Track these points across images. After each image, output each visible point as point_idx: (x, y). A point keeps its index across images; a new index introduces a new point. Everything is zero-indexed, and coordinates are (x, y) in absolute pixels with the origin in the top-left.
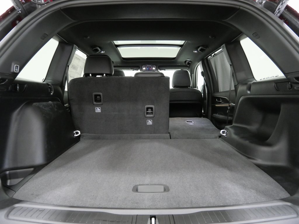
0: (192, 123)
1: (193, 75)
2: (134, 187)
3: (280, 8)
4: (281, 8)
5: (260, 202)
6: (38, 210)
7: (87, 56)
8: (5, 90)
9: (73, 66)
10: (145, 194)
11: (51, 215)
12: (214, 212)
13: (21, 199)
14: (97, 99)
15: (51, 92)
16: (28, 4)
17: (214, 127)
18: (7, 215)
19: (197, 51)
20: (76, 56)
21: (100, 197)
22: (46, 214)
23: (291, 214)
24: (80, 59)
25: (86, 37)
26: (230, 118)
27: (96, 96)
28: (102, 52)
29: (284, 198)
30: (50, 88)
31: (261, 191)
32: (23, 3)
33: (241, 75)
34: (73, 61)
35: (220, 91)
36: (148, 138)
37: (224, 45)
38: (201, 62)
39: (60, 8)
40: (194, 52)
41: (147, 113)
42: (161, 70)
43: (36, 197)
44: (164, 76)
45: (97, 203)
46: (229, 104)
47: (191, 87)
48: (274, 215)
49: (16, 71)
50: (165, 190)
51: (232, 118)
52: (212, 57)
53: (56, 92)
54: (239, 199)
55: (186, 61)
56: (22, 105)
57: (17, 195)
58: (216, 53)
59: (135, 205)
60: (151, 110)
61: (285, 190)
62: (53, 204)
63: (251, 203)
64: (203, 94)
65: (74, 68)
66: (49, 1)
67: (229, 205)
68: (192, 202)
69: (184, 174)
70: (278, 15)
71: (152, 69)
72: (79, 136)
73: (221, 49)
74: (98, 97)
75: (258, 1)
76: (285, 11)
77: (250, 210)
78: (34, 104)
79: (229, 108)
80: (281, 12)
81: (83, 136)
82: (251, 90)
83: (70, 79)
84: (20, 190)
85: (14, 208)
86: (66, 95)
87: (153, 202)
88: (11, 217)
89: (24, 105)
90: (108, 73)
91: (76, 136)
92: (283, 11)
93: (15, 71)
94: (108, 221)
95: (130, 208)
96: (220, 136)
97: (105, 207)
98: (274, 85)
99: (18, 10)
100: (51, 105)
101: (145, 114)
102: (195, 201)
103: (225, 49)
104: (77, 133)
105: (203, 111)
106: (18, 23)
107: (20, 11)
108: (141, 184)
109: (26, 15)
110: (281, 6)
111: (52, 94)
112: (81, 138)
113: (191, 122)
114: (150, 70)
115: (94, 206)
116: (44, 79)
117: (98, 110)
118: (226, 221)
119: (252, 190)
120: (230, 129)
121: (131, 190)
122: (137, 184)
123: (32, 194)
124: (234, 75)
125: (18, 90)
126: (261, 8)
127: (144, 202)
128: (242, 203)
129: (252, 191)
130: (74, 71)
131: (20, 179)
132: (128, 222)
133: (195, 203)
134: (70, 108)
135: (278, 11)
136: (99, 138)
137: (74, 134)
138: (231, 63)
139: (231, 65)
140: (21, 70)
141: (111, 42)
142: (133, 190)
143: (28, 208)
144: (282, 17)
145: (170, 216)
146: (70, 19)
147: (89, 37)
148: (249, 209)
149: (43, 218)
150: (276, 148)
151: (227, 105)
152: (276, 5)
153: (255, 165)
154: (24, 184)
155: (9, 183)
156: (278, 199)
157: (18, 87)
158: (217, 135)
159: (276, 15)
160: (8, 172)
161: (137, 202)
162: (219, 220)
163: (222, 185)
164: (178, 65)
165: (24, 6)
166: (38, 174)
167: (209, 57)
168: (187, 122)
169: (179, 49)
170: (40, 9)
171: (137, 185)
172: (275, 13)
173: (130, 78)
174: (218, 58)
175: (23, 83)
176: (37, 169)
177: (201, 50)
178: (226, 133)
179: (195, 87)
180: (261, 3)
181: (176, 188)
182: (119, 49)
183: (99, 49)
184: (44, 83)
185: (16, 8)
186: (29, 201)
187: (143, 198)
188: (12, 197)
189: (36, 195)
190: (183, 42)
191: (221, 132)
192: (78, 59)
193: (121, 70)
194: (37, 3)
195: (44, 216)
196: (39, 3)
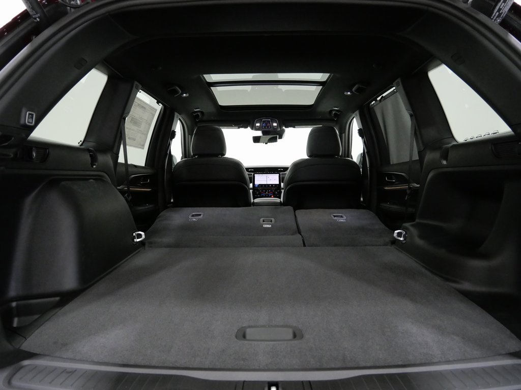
0: (343, 220)
1: (345, 136)
2: (238, 330)
3: (501, 7)
4: (504, 7)
5: (471, 359)
6: (65, 371)
10: (259, 343)
11: (88, 381)
13: (34, 352)
15: (94, 163)
16: (52, 6)
17: (382, 226)
19: (351, 92)
20: (139, 102)
21: (177, 349)
22: (79, 378)
24: (145, 108)
25: (156, 67)
26: (410, 209)
28: (184, 95)
29: (514, 351)
30: (91, 156)
31: (471, 339)
32: (44, 5)
33: (431, 133)
34: (132, 110)
35: (391, 163)
37: (399, 80)
38: (357, 112)
39: (109, 12)
40: (345, 93)
42: (287, 127)
43: (61, 349)
46: (409, 186)
47: (341, 156)
49: (30, 123)
50: (295, 336)
51: (414, 210)
52: (378, 102)
54: (431, 353)
55: (331, 111)
57: (29, 344)
58: (384, 95)
59: (241, 364)
62: (92, 361)
63: (454, 360)
64: (361, 169)
65: (136, 122)
68: (344, 357)
69: (329, 309)
70: (498, 20)
71: (272, 124)
72: (143, 242)
73: (394, 88)
76: (509, 14)
77: (453, 373)
78: (63, 183)
79: (408, 192)
80: (503, 15)
82: (449, 158)
84: (34, 334)
85: (22, 367)
87: (274, 357)
88: (16, 382)
89: (45, 185)
91: (137, 242)
92: (506, 15)
93: (28, 122)
95: (231, 367)
96: (394, 242)
97: (186, 365)
98: (490, 148)
99: (34, 16)
100: (93, 186)
102: (350, 357)
103: (401, 87)
104: (139, 236)
105: (362, 199)
107: (39, 17)
108: (253, 325)
110: (503, 4)
111: (94, 167)
112: (146, 245)
113: (342, 217)
114: (268, 127)
115: (166, 365)
116: (82, 141)
119: (455, 337)
120: (411, 229)
121: (234, 336)
122: (244, 326)
123: (55, 343)
124: (418, 133)
125: (34, 157)
126: (467, 8)
127: (257, 357)
128: (437, 361)
129: (454, 339)
130: (135, 128)
131: (36, 317)
133: (351, 359)
135: (498, 13)
137: (134, 237)
138: (412, 112)
139: (411, 116)
142: (237, 336)
143: (46, 368)
144: (505, 24)
145: (304, 384)
146: (127, 32)
147: (160, 68)
149: (72, 385)
150: (495, 262)
151: (405, 187)
152: (494, 4)
154: (42, 325)
155: (16, 322)
156: (504, 353)
157: (34, 153)
158: (388, 239)
159: (493, 20)
160: (14, 304)
161: (244, 357)
163: (399, 328)
164: (317, 117)
165: (45, 11)
166: (67, 308)
167: (373, 103)
168: (335, 216)
169: (319, 88)
170: (73, 15)
171: (246, 328)
172: (492, 17)
174: (389, 104)
175: (46, 147)
176: (66, 298)
177: (358, 90)
178: (404, 237)
179: (348, 157)
180: (466, 2)
181: (315, 333)
182: (214, 90)
183: (179, 89)
184: (82, 147)
185: (31, 13)
186: (48, 356)
187: (254, 350)
188: (19, 348)
189: (62, 344)
190: (327, 75)
191: (395, 235)
192: (143, 107)
193: (218, 127)
194: (70, 4)
195: (75, 382)
196: (73, 5)
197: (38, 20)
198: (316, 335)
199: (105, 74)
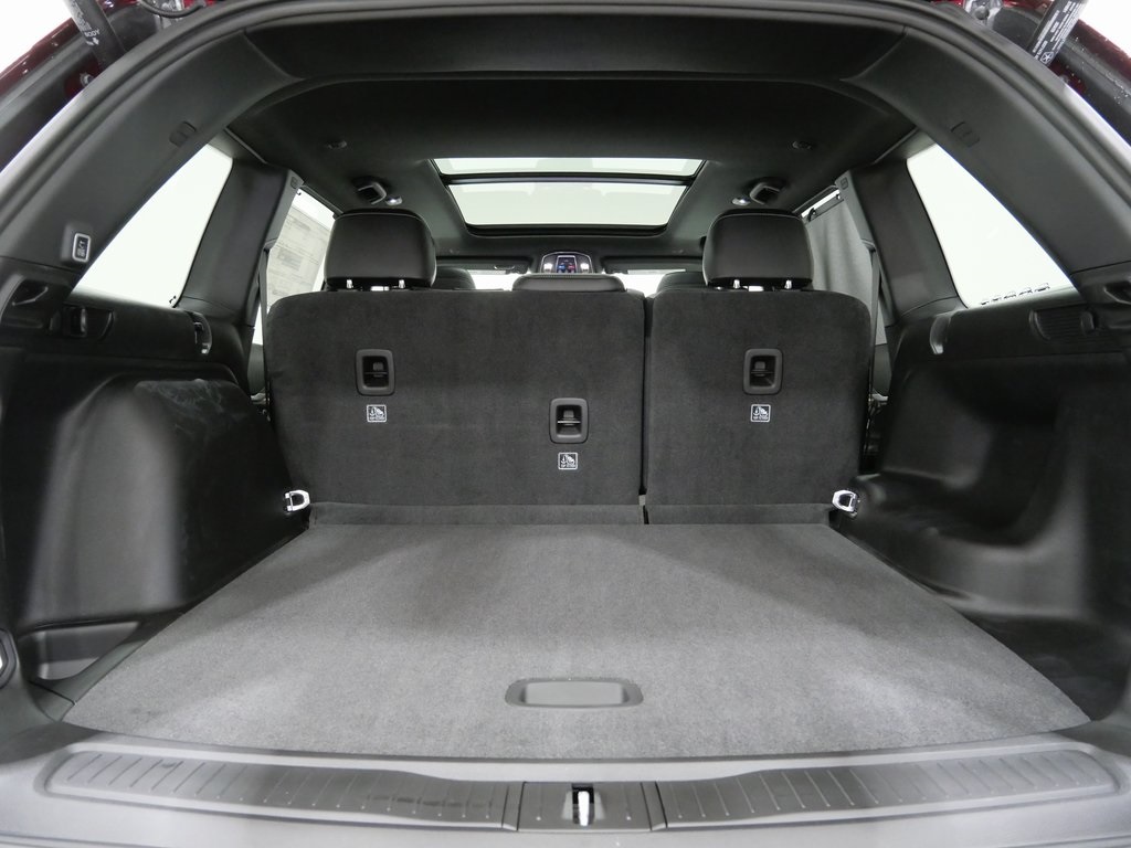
2: (510, 687)
3: (1052, 31)
4: (1057, 31)
5: (978, 741)
6: (159, 763)
7: (334, 217)
8: (40, 326)
9: (282, 250)
10: (554, 710)
11: (207, 782)
12: (807, 774)
13: (93, 727)
14: (374, 374)
15: (204, 344)
16: (124, 12)
18: (45, 782)
19: (746, 200)
20: (297, 216)
21: (385, 721)
22: (188, 777)
23: (1092, 781)
24: (308, 229)
25: (335, 141)
27: (369, 361)
28: (393, 201)
29: (1065, 727)
30: (198, 329)
31: (982, 705)
32: (107, 10)
33: (912, 288)
34: (282, 233)
36: (564, 521)
37: (847, 175)
39: (244, 28)
40: (735, 202)
41: (560, 428)
43: (147, 721)
44: (624, 290)
45: (376, 743)
48: (1030, 786)
49: (80, 257)
50: (626, 699)
53: (222, 345)
54: (900, 730)
56: (100, 387)
57: (78, 712)
58: (816, 206)
59: (518, 750)
60: (575, 414)
61: (1071, 701)
62: (212, 745)
63: (946, 744)
65: (289, 259)
66: (204, 4)
67: (862, 748)
68: (725, 738)
69: (696, 646)
70: (1047, 57)
71: (579, 266)
72: (305, 513)
73: (837, 192)
74: (377, 366)
75: (972, 9)
76: (1070, 45)
77: (941, 767)
78: (142, 384)
80: (1058, 47)
81: (321, 511)
83: (272, 299)
84: (88, 694)
85: (71, 756)
86: (256, 359)
87: (583, 738)
88: (57, 786)
89: (105, 387)
90: (415, 275)
91: (292, 511)
92: (1064, 45)
93: (77, 256)
94: (419, 802)
95: (496, 756)
96: (836, 517)
97: (404, 753)
99: (87, 35)
100: (202, 392)
101: (553, 429)
102: (736, 737)
103: (851, 189)
104: (298, 499)
106: (86, 81)
107: (97, 37)
108: (539, 676)
109: (117, 54)
110: (1057, 24)
111: (204, 351)
112: (312, 519)
114: (570, 271)
116: (178, 297)
117: (377, 414)
118: (852, 804)
119: (949, 701)
121: (501, 699)
122: (522, 678)
123: (135, 711)
124: (886, 291)
125: (83, 330)
126: (984, 32)
127: (550, 738)
129: (949, 705)
130: (287, 270)
131: (87, 662)
132: (491, 804)
133: (739, 742)
134: (271, 407)
135: (1046, 42)
136: (378, 520)
137: (287, 503)
138: (873, 244)
139: (872, 251)
140: (96, 253)
141: (426, 165)
142: (508, 698)
143: (121, 757)
144: (1059, 65)
145: (645, 788)
146: (279, 70)
147: (344, 144)
148: (938, 765)
149: (175, 790)
152: (1039, 22)
153: (961, 617)
154: (103, 677)
155: (45, 672)
156: (1046, 730)
157: (83, 320)
158: (821, 510)
159: (1037, 57)
160: (41, 635)
161: (522, 738)
162: (825, 801)
163: (838, 682)
164: (674, 252)
165: (110, 20)
166: (153, 642)
169: (679, 191)
170: (167, 30)
171: (525, 682)
172: (1034, 51)
173: (495, 297)
174: (831, 218)
175: (101, 308)
176: (150, 624)
177: (762, 195)
178: (855, 504)
180: (983, 16)
181: (667, 693)
182: (456, 190)
183: (381, 189)
184: (176, 309)
185: (81, 28)
186: (124, 734)
187: (544, 724)
188: (61, 719)
189: (149, 713)
190: (696, 163)
191: (836, 500)
192: (304, 226)
193: (464, 271)
194: (160, 9)
195: (180, 785)
196: (166, 10)
197: (96, 41)
198: (669, 696)
199: (226, 154)
